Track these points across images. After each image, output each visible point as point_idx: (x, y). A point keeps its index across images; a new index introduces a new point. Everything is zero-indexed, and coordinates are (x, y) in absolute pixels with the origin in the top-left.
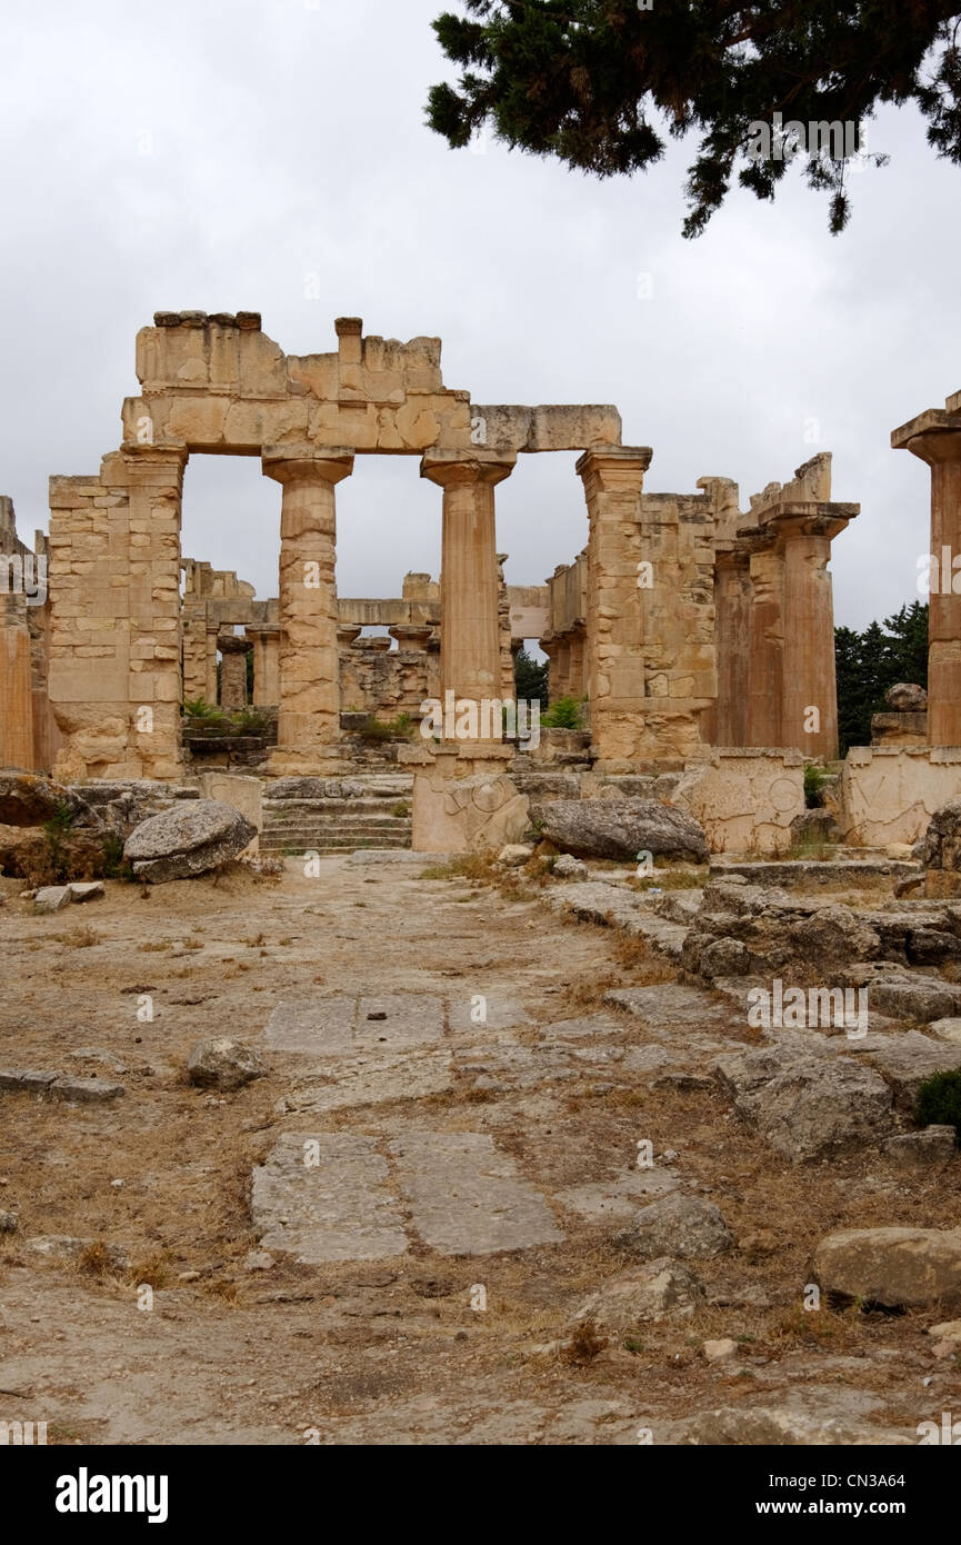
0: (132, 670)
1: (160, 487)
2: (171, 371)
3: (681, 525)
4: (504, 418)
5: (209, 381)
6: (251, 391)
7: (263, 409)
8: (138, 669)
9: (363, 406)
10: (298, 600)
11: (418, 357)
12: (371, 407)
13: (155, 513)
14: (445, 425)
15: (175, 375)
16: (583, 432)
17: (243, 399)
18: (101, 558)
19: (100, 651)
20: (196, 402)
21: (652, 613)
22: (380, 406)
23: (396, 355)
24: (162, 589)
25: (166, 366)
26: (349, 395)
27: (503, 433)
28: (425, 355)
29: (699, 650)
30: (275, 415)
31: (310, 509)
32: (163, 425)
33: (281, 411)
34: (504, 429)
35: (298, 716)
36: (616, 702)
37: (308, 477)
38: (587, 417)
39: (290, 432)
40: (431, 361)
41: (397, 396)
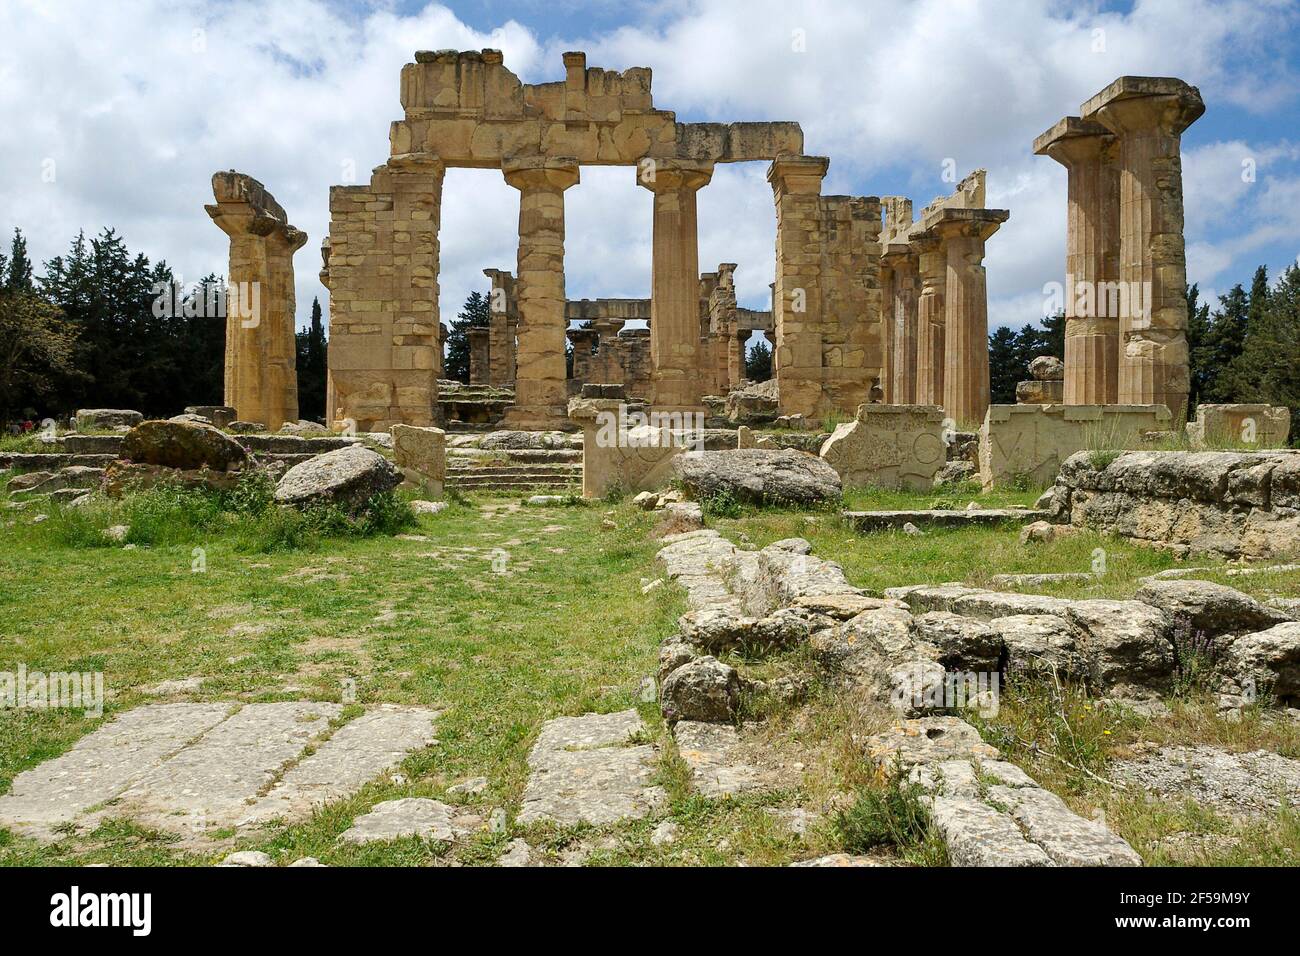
0: (394, 344)
1: (419, 194)
2: (429, 99)
3: (854, 222)
4: (703, 134)
5: (459, 107)
6: (493, 114)
7: (503, 129)
8: (400, 343)
9: (587, 126)
10: (531, 286)
11: (632, 83)
12: (593, 127)
13: (415, 215)
14: (653, 138)
15: (432, 102)
16: (771, 144)
17: (487, 122)
18: (370, 252)
19: (369, 329)
20: (449, 123)
21: (829, 296)
22: (600, 125)
23: (613, 82)
24: (419, 277)
25: (424, 95)
26: (574, 116)
27: (703, 146)
28: (638, 82)
29: (868, 328)
30: (513, 132)
31: (542, 210)
32: (422, 142)
33: (518, 131)
34: (704, 143)
35: (531, 381)
36: (798, 371)
37: (541, 185)
38: (774, 132)
39: (525, 147)
40: (643, 87)
41: (614, 116)
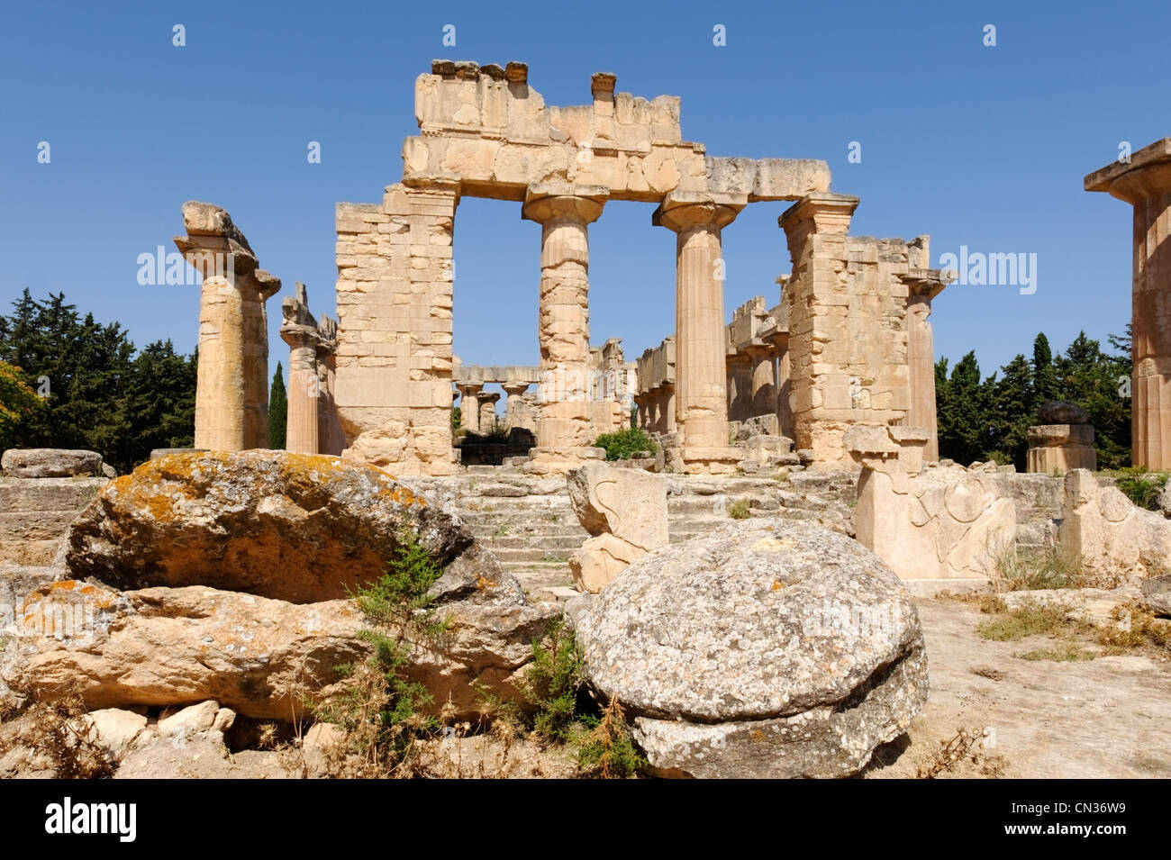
0: (412, 379)
1: (438, 217)
2: (447, 114)
3: (880, 263)
4: (733, 169)
5: (482, 125)
6: (518, 136)
7: (528, 152)
8: (418, 378)
9: (615, 153)
10: (559, 320)
11: (662, 113)
12: (621, 155)
13: (433, 239)
14: (684, 172)
15: (452, 119)
16: (799, 183)
17: (512, 143)
18: (384, 278)
19: (384, 361)
20: (469, 143)
21: (857, 337)
22: (629, 154)
23: (643, 110)
24: (441, 307)
25: (442, 110)
26: (602, 144)
27: (732, 182)
28: (668, 112)
29: (895, 370)
30: (539, 157)
31: (569, 241)
32: (441, 162)
33: (544, 155)
34: (733, 178)
35: (559, 422)
36: (828, 412)
37: (568, 214)
38: (803, 170)
39: (552, 174)
40: (672, 117)
41: (644, 146)
